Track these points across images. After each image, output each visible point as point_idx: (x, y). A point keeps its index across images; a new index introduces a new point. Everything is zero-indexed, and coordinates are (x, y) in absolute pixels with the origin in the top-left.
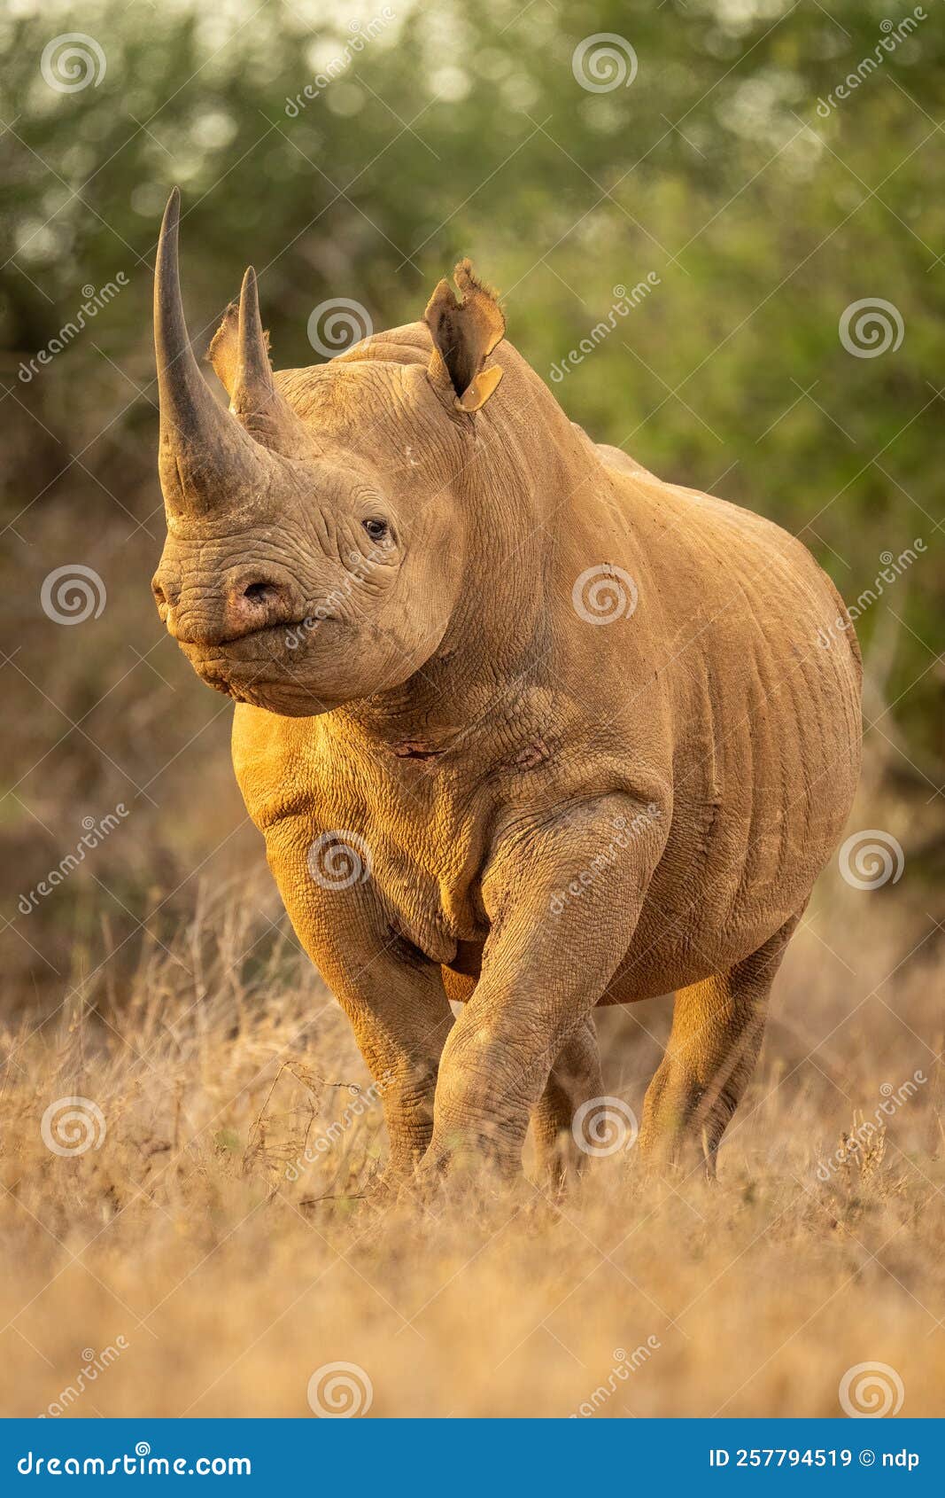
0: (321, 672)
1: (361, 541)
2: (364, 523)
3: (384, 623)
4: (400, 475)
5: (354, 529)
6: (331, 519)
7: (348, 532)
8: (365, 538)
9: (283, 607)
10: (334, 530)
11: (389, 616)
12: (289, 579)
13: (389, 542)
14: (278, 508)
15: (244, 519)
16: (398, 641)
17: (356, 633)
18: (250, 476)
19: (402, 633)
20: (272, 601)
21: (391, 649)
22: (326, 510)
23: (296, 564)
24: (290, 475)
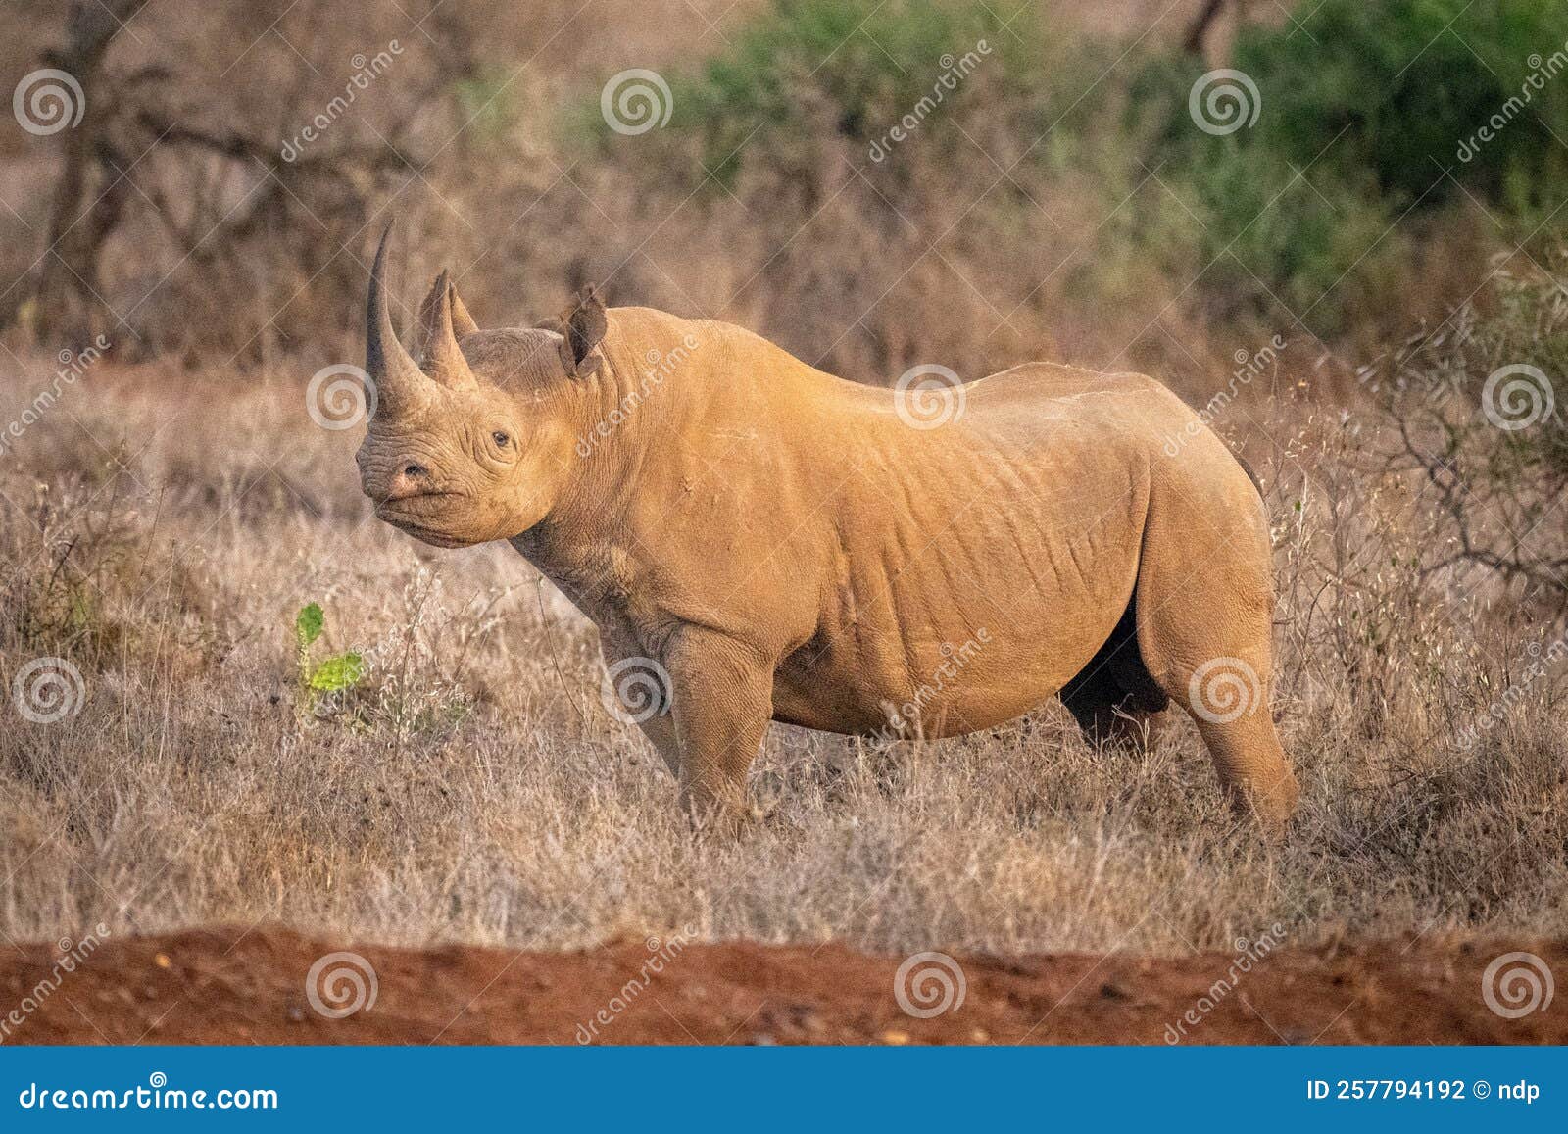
0: (451, 525)
1: (490, 447)
2: (494, 434)
3: (499, 497)
4: (529, 407)
5: (486, 438)
6: (470, 431)
7: (481, 440)
8: (492, 444)
9: (426, 484)
10: (471, 438)
11: (504, 493)
12: (434, 466)
13: (512, 448)
14: (433, 422)
15: (409, 427)
16: (508, 509)
17: (477, 503)
18: (415, 401)
19: (512, 505)
20: (422, 480)
21: (503, 513)
22: (468, 425)
23: (440, 457)
24: (447, 402)
